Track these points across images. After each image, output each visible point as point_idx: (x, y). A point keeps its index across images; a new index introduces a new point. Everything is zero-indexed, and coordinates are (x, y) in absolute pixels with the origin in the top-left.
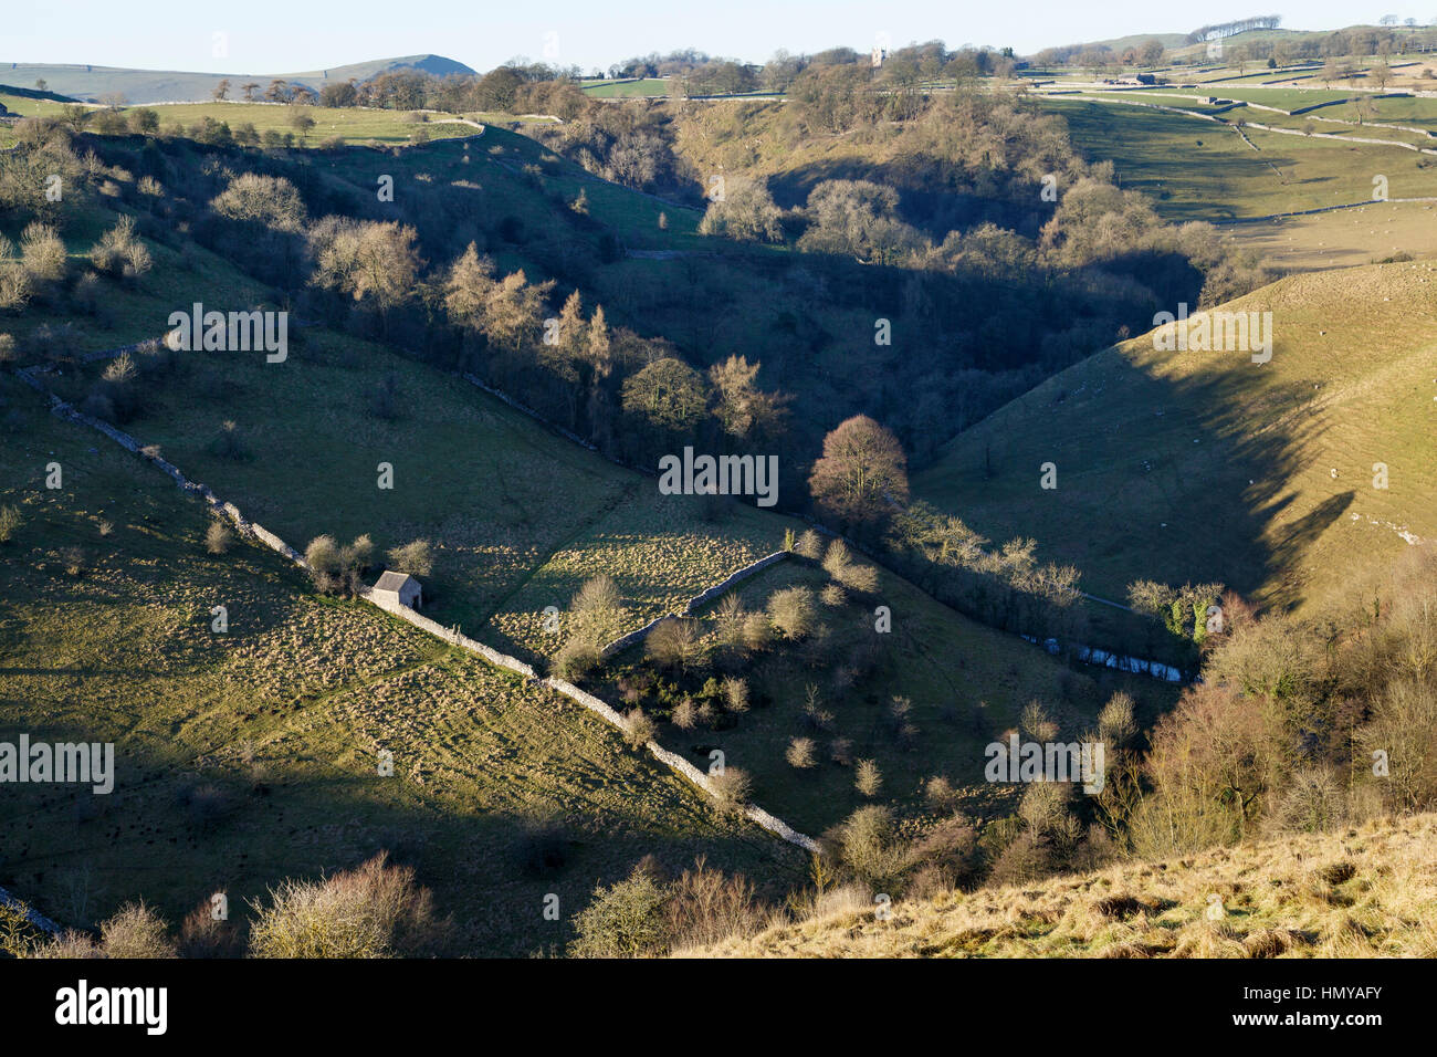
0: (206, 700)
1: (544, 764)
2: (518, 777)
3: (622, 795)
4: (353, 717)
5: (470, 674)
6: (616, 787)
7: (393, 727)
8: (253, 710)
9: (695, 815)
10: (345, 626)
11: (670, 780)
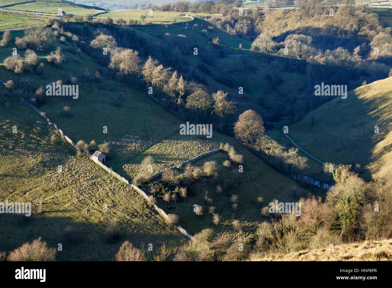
0: (36, 186)
1: (122, 209)
2: (114, 213)
3: (142, 220)
4: (74, 193)
5: (111, 181)
6: (141, 217)
7: (84, 196)
8: (47, 189)
9: (162, 227)
10: (82, 166)
11: (158, 216)
